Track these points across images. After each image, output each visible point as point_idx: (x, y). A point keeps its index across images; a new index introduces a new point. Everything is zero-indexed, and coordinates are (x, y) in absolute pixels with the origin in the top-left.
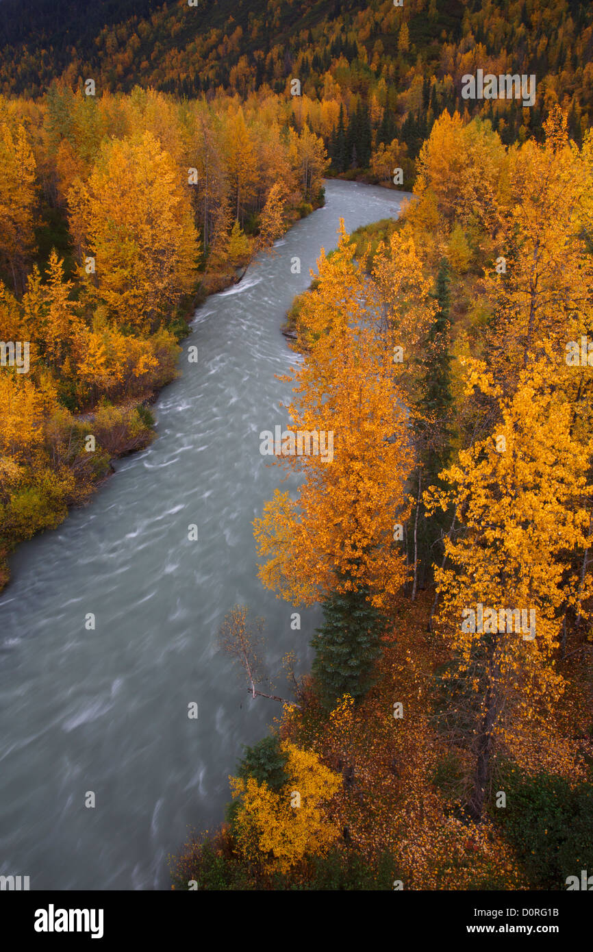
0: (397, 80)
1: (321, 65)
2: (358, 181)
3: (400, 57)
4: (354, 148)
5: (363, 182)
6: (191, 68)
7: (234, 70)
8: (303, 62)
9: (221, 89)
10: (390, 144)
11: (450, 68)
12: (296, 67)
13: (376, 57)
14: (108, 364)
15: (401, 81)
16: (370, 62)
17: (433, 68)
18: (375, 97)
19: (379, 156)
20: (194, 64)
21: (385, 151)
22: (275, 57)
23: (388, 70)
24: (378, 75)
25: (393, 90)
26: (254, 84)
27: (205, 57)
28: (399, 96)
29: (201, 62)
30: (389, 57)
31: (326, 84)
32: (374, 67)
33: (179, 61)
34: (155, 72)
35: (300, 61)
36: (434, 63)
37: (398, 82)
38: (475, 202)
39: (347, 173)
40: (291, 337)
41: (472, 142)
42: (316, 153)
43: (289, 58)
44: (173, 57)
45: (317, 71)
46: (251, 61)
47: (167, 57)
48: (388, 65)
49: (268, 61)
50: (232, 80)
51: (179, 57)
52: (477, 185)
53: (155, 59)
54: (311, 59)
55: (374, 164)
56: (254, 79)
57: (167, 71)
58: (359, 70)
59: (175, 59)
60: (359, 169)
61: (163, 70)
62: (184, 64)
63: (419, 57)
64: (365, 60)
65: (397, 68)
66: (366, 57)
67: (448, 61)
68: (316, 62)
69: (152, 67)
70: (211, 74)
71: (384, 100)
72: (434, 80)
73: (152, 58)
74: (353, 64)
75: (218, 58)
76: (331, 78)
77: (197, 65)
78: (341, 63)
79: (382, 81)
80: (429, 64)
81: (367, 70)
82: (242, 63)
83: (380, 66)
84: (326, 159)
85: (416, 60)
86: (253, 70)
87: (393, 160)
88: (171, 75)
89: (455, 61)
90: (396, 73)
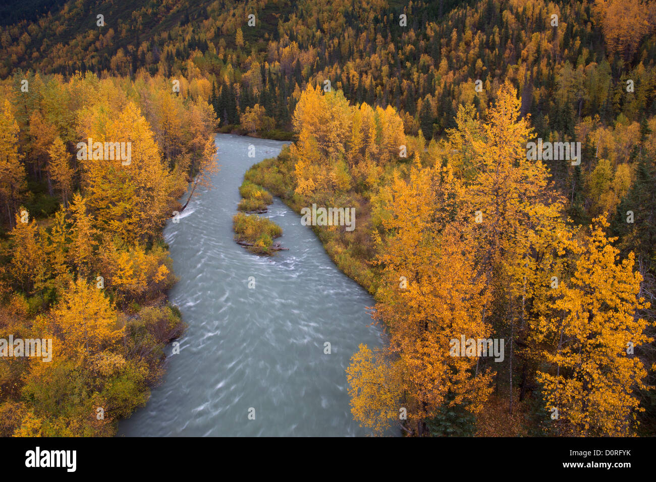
0: (239, 64)
1: (183, 55)
2: (233, 134)
3: (239, 49)
4: (225, 111)
5: (236, 134)
6: (75, 57)
7: (114, 59)
8: (168, 53)
9: (105, 72)
10: (253, 108)
11: (276, 57)
12: (163, 56)
13: (222, 50)
14: (135, 275)
15: (242, 65)
16: (218, 53)
17: (263, 57)
18: (226, 76)
19: (247, 116)
20: (77, 55)
21: (250, 112)
22: (145, 50)
23: (232, 58)
24: (225, 61)
25: (238, 71)
26: (131, 68)
27: (86, 49)
28: (243, 76)
29: (82, 53)
30: (231, 50)
31: (189, 67)
32: (221, 56)
33: (65, 52)
34: (45, 60)
35: (166, 52)
36: (263, 54)
37: (241, 66)
38: (339, 144)
39: (222, 128)
40: (244, 245)
41: (332, 104)
42: (209, 115)
43: (156, 50)
44: (59, 49)
45: (180, 60)
46: (126, 53)
47: (54, 50)
48: (232, 55)
49: (139, 53)
50: (113, 65)
51: (65, 49)
52: (338, 132)
53: (44, 51)
54: (174, 51)
55: (244, 122)
56: (131, 65)
57: (55, 59)
58: (211, 58)
59: (61, 51)
60: (230, 125)
61: (52, 59)
62: (69, 54)
63: (253, 50)
64: (215, 52)
65: (238, 57)
66: (215, 50)
67: (274, 53)
68: (178, 54)
69: (42, 57)
70: (94, 61)
71: (233, 78)
72: (267, 65)
73: (42, 50)
74: (207, 55)
75: (96, 50)
76: (192, 64)
77: (79, 55)
78: (198, 54)
79: (230, 66)
80: (260, 54)
81: (217, 58)
82: (120, 54)
83: (225, 56)
84: (217, 119)
85: (251, 52)
86: (129, 58)
87: (257, 118)
88: (58, 62)
89: (278, 52)
90: (238, 60)
